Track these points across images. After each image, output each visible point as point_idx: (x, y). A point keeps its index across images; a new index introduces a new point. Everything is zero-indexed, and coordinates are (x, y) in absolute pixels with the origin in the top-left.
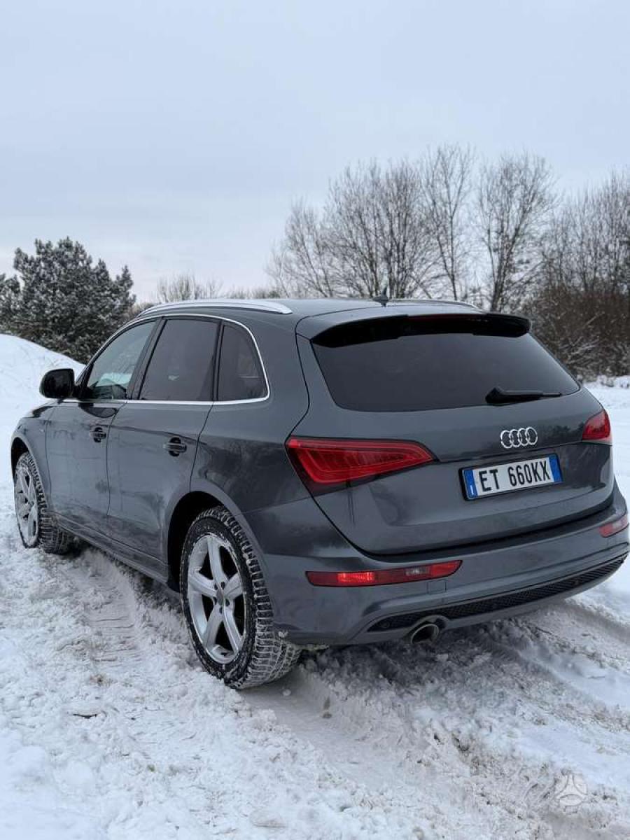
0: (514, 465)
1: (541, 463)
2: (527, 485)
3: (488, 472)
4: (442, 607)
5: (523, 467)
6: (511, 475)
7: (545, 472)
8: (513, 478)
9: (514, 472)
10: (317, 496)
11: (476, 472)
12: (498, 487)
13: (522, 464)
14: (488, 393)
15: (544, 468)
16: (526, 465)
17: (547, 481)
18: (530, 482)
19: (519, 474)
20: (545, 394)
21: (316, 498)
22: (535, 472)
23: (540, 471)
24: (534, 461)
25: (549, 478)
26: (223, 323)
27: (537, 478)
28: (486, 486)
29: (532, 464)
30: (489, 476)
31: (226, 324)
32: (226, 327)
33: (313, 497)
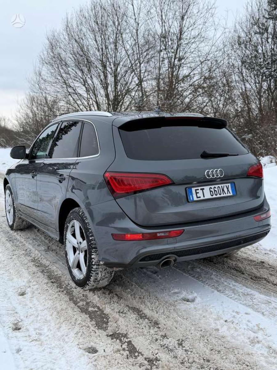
0: (213, 187)
1: (226, 186)
2: (218, 196)
3: (200, 189)
4: (174, 251)
5: (217, 188)
6: (211, 191)
7: (228, 190)
8: (212, 192)
9: (212, 190)
10: (117, 199)
11: (193, 190)
12: (204, 197)
13: (216, 186)
14: (201, 153)
15: (228, 188)
16: (219, 187)
17: (229, 194)
18: (220, 194)
19: (215, 191)
20: (230, 154)
21: (117, 200)
22: (223, 190)
23: (226, 190)
24: (223, 185)
25: (230, 193)
26: (84, 122)
27: (224, 193)
28: (198, 196)
29: (222, 186)
30: (200, 192)
31: (85, 122)
32: (85, 124)
33: (115, 199)
